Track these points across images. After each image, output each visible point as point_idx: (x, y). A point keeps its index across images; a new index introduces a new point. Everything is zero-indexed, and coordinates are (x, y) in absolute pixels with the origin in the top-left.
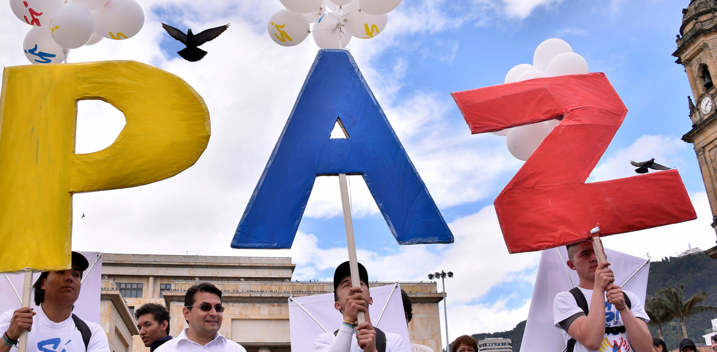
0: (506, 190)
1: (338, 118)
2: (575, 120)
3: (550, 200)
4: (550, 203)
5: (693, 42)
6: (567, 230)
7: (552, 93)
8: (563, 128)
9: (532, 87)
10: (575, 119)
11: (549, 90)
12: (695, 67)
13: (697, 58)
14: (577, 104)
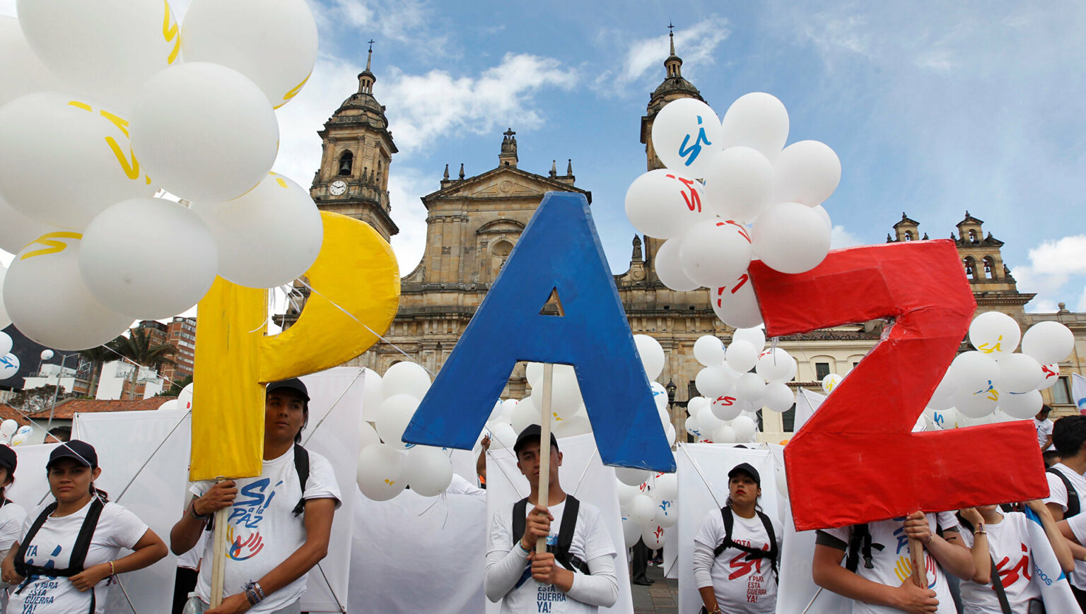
0: (803, 434)
1: (555, 288)
2: (911, 330)
3: (860, 455)
4: (860, 459)
5: (352, 128)
6: (878, 503)
7: (885, 279)
8: (894, 344)
9: (859, 264)
10: (913, 328)
11: (882, 273)
12: (339, 149)
13: (346, 142)
14: (917, 302)
